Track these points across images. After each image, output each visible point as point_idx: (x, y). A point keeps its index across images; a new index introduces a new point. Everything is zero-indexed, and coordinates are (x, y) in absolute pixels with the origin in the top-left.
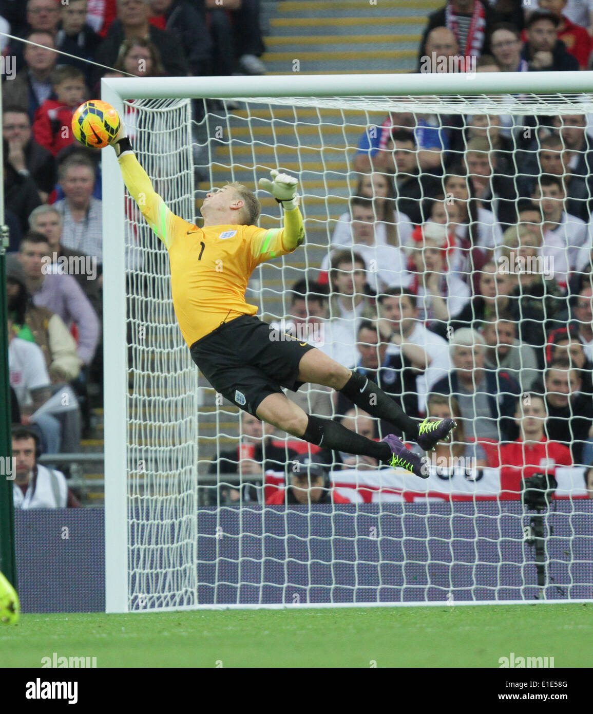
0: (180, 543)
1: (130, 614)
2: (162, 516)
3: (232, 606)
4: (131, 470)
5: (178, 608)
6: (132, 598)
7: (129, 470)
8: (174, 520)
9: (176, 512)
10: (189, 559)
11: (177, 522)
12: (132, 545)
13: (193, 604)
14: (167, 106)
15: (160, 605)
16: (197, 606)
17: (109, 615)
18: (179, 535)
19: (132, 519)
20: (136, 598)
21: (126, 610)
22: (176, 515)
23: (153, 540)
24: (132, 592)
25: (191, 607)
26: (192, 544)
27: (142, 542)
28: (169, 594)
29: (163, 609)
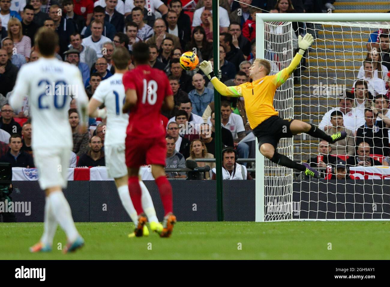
0: (286, 195)
1: (265, 223)
2: (278, 183)
3: (306, 220)
4: (266, 166)
5: (284, 220)
6: (266, 216)
7: (265, 166)
8: (283, 186)
9: (284, 182)
10: (289, 201)
11: (284, 187)
12: (266, 195)
13: (291, 218)
14: (282, 24)
15: (277, 219)
16: (292, 219)
17: (256, 222)
18: (285, 191)
19: (266, 185)
20: (268, 216)
21: (263, 221)
22: (284, 183)
23: (275, 193)
24: (266, 214)
25: (290, 220)
26: (291, 195)
27: (270, 194)
28: (281, 215)
29: (279, 220)
